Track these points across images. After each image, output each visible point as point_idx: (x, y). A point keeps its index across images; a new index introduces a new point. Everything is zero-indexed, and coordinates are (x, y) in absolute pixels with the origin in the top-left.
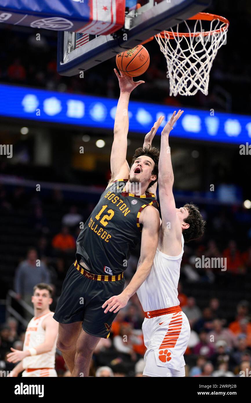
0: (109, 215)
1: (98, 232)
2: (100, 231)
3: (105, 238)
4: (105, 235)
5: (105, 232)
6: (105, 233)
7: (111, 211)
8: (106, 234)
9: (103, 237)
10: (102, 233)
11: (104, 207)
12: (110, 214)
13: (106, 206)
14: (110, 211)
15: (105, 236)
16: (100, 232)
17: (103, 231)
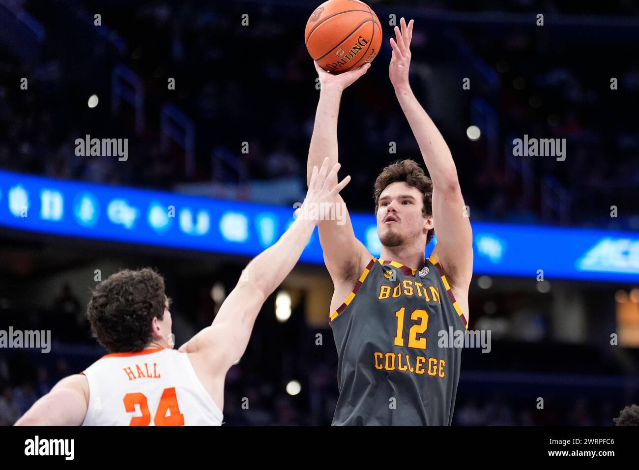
0: (419, 322)
1: (417, 368)
2: (418, 365)
3: (437, 370)
4: (435, 365)
5: (430, 360)
6: (433, 362)
7: (417, 314)
8: (435, 363)
9: (432, 371)
10: (424, 366)
11: (400, 315)
12: (420, 319)
13: (403, 310)
14: (415, 315)
15: (435, 368)
16: (421, 365)
17: (427, 361)
